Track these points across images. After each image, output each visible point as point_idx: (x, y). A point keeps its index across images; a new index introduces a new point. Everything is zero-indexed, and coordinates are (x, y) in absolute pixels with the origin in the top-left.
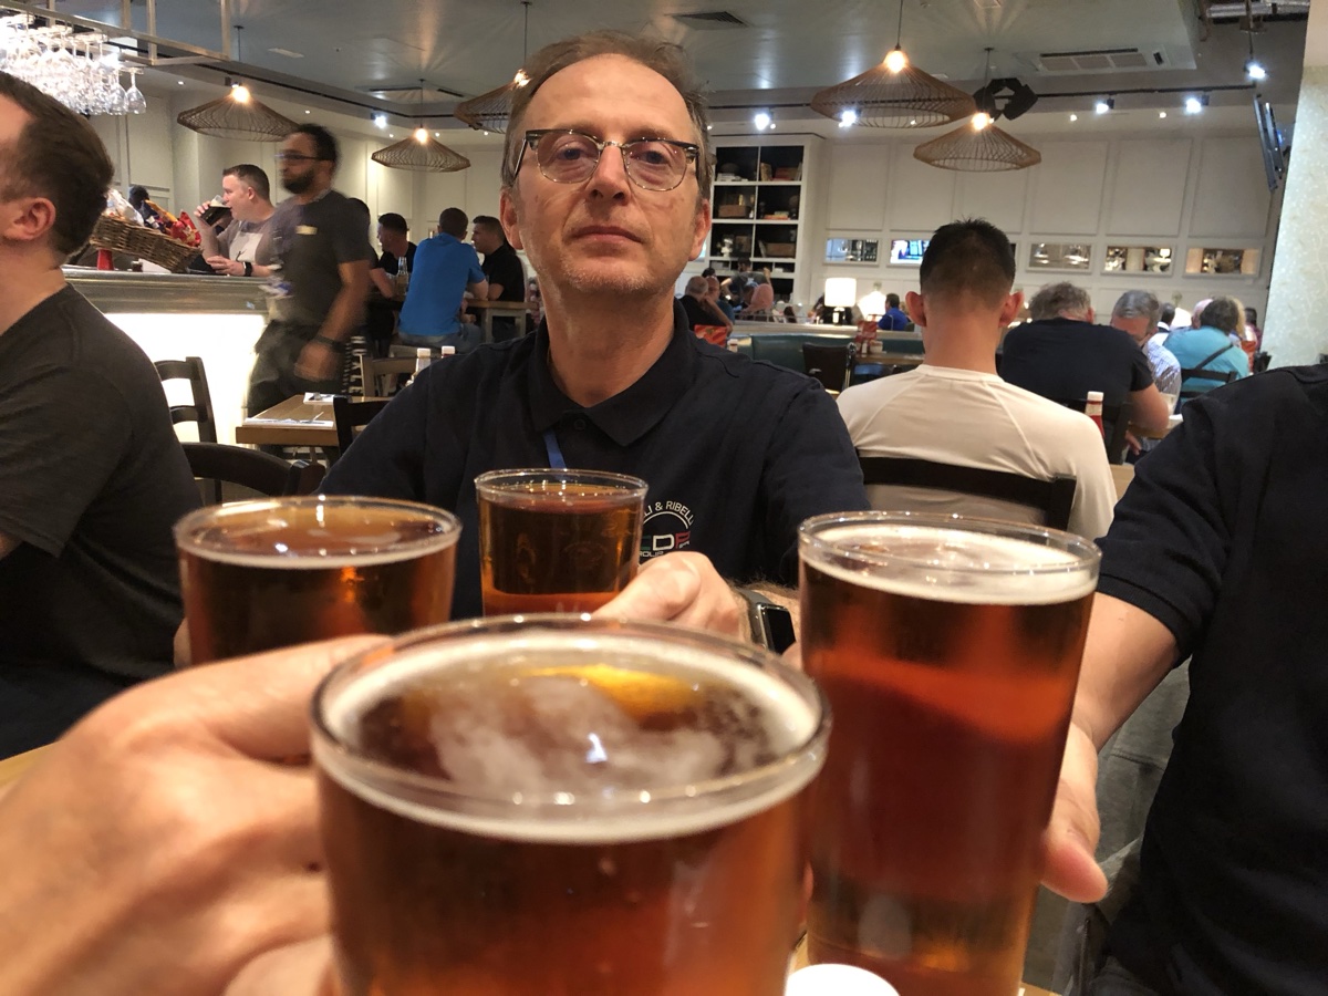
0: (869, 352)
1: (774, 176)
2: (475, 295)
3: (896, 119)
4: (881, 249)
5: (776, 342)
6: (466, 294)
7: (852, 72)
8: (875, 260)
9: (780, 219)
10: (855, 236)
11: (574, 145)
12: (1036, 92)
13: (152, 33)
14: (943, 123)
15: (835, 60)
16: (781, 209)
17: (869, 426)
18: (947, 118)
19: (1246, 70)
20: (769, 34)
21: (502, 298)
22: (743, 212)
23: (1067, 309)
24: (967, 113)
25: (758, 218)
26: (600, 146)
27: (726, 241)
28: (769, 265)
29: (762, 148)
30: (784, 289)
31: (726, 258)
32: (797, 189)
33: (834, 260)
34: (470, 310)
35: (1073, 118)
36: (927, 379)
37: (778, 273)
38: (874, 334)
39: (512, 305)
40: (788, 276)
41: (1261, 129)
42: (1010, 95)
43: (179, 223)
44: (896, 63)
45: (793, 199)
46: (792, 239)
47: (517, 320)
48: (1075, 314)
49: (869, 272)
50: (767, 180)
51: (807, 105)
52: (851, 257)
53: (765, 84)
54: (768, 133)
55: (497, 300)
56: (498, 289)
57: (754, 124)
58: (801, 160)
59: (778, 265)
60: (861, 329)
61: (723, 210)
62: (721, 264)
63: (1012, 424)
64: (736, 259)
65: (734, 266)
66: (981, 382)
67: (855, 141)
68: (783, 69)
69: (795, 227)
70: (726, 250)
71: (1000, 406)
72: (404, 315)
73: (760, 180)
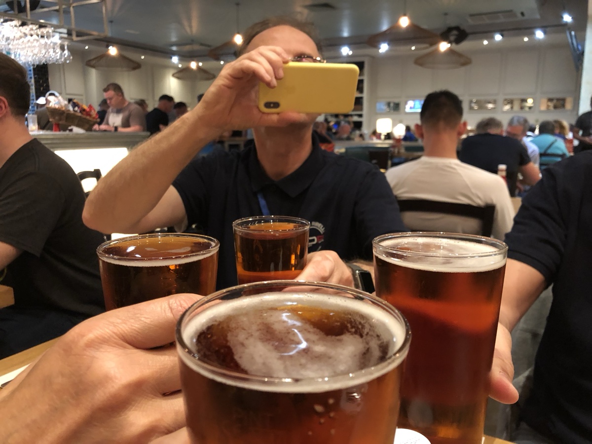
0: (398, 152)
4: (401, 106)
5: (356, 150)
7: (385, 27)
8: (399, 111)
10: (388, 100)
12: (468, 30)
13: (73, 26)
14: (427, 48)
15: (377, 22)
17: (401, 185)
19: (562, 18)
20: (347, 12)
23: (491, 129)
24: (437, 43)
28: (352, 115)
30: (358, 125)
32: (362, 81)
33: (381, 111)
35: (486, 42)
36: (426, 163)
37: (356, 119)
38: (400, 144)
40: (360, 119)
41: (570, 43)
42: (457, 34)
43: (88, 110)
44: (404, 22)
45: (360, 85)
46: (361, 103)
49: (396, 116)
51: (365, 43)
52: (389, 110)
53: (346, 35)
54: (349, 56)
57: (341, 52)
58: (363, 68)
59: (355, 115)
60: (394, 142)
63: (465, 181)
66: (450, 163)
67: (386, 57)
69: (362, 97)
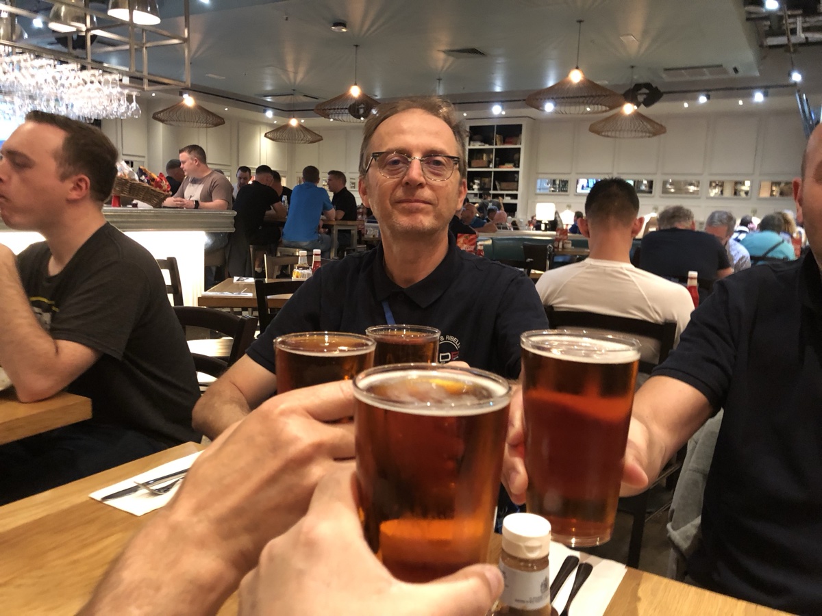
0: (563, 247)
1: (504, 142)
2: (327, 218)
3: (578, 108)
4: (571, 186)
5: (507, 242)
6: (322, 217)
7: (551, 83)
8: (566, 191)
9: (508, 168)
10: (554, 177)
11: (396, 158)
12: (662, 90)
14: (606, 111)
15: (540, 75)
16: (509, 162)
17: (559, 293)
18: (608, 108)
19: (789, 75)
20: (500, 60)
21: (344, 219)
22: (486, 165)
23: (680, 222)
24: (621, 105)
25: (495, 167)
26: (410, 160)
27: (476, 181)
28: (502, 196)
29: (498, 126)
30: (511, 209)
31: (476, 191)
32: (519, 150)
33: (542, 192)
34: (325, 226)
35: (686, 105)
36: (592, 267)
37: (508, 200)
38: (565, 237)
39: (350, 223)
40: (513, 201)
41: (801, 110)
42: (648, 93)
43: (158, 179)
44: (576, 77)
45: (516, 156)
46: (516, 180)
47: (352, 232)
48: (683, 225)
49: (562, 199)
50: (501, 144)
51: (524, 100)
52: (553, 189)
53: (498, 89)
54: (501, 117)
55: (341, 220)
56: (341, 214)
57: (492, 112)
58: (521, 133)
59: (507, 195)
60: (558, 234)
61: (474, 163)
62: (473, 195)
63: (640, 291)
64: (481, 192)
65: (481, 196)
66: (622, 268)
67: (553, 121)
68: (509, 80)
69: (518, 172)
70: (475, 187)
71: (633, 282)
72: (285, 230)
73: (496, 144)
